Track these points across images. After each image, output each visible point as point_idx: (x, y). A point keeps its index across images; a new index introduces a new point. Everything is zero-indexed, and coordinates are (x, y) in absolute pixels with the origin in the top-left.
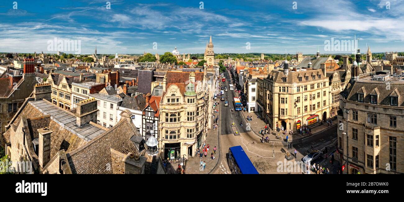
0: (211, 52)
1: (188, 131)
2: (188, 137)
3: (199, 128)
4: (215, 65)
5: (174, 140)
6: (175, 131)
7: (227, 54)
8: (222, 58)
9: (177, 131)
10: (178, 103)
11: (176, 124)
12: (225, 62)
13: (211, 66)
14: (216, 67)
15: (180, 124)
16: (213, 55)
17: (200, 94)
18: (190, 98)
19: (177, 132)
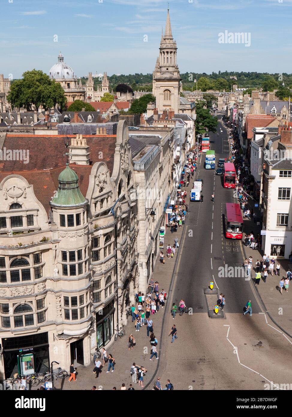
0: (171, 69)
1: (66, 302)
2: (67, 317)
3: (103, 293)
4: (183, 110)
5: (28, 327)
6: (30, 304)
7: (232, 74)
8: (211, 88)
9: (34, 303)
10: (31, 227)
11: (29, 287)
12: (220, 100)
13: (167, 115)
14: (186, 118)
15: (41, 285)
16: (175, 80)
17: (99, 199)
18: (66, 213)
19: (34, 306)
